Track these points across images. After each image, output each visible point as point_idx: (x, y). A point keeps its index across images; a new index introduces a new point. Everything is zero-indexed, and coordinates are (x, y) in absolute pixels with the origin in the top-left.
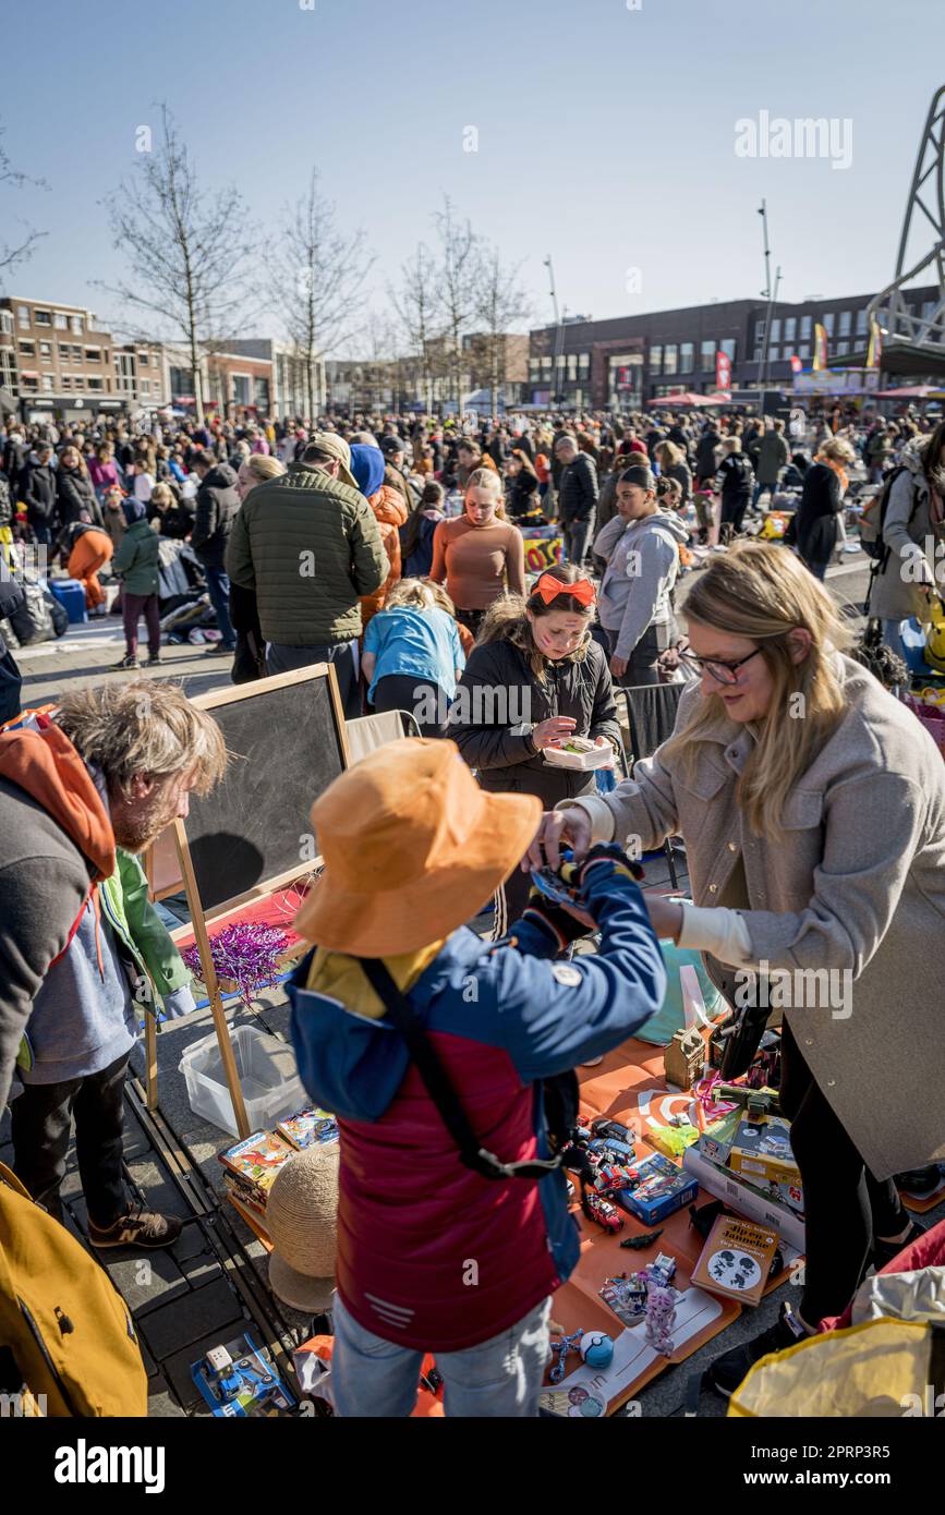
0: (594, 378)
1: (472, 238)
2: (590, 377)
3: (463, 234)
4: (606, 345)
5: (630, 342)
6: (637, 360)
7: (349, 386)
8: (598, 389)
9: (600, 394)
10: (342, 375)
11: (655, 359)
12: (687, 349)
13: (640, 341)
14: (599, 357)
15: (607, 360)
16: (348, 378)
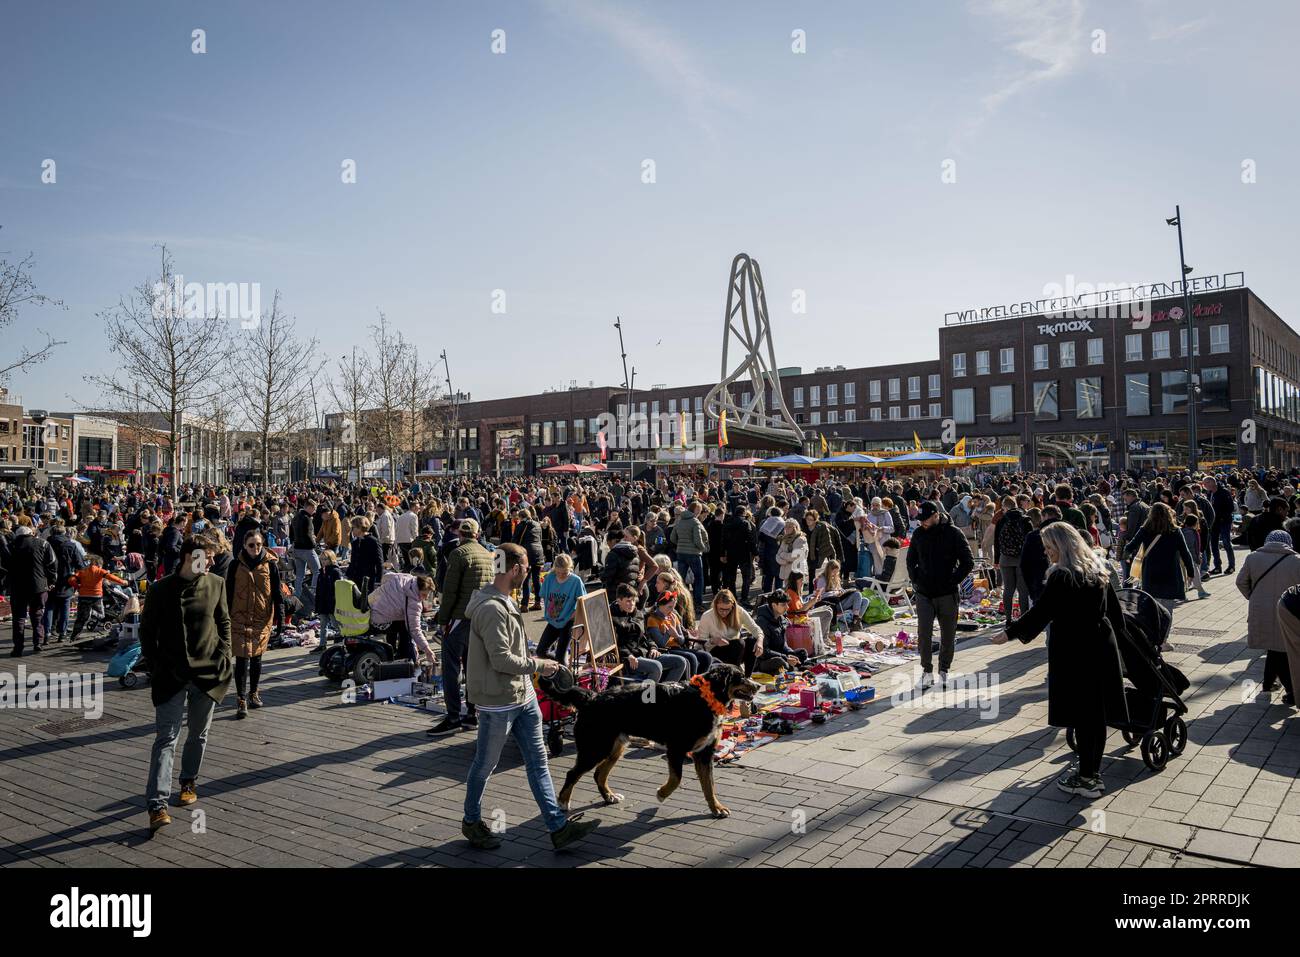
0: (482, 448)
1: (402, 346)
2: (478, 447)
3: (396, 343)
4: (491, 421)
5: (513, 419)
6: (519, 433)
7: (248, 454)
8: (486, 457)
9: (488, 461)
10: (242, 444)
11: (535, 432)
12: (561, 424)
13: (522, 418)
14: (486, 431)
15: (493, 434)
16: (247, 446)
